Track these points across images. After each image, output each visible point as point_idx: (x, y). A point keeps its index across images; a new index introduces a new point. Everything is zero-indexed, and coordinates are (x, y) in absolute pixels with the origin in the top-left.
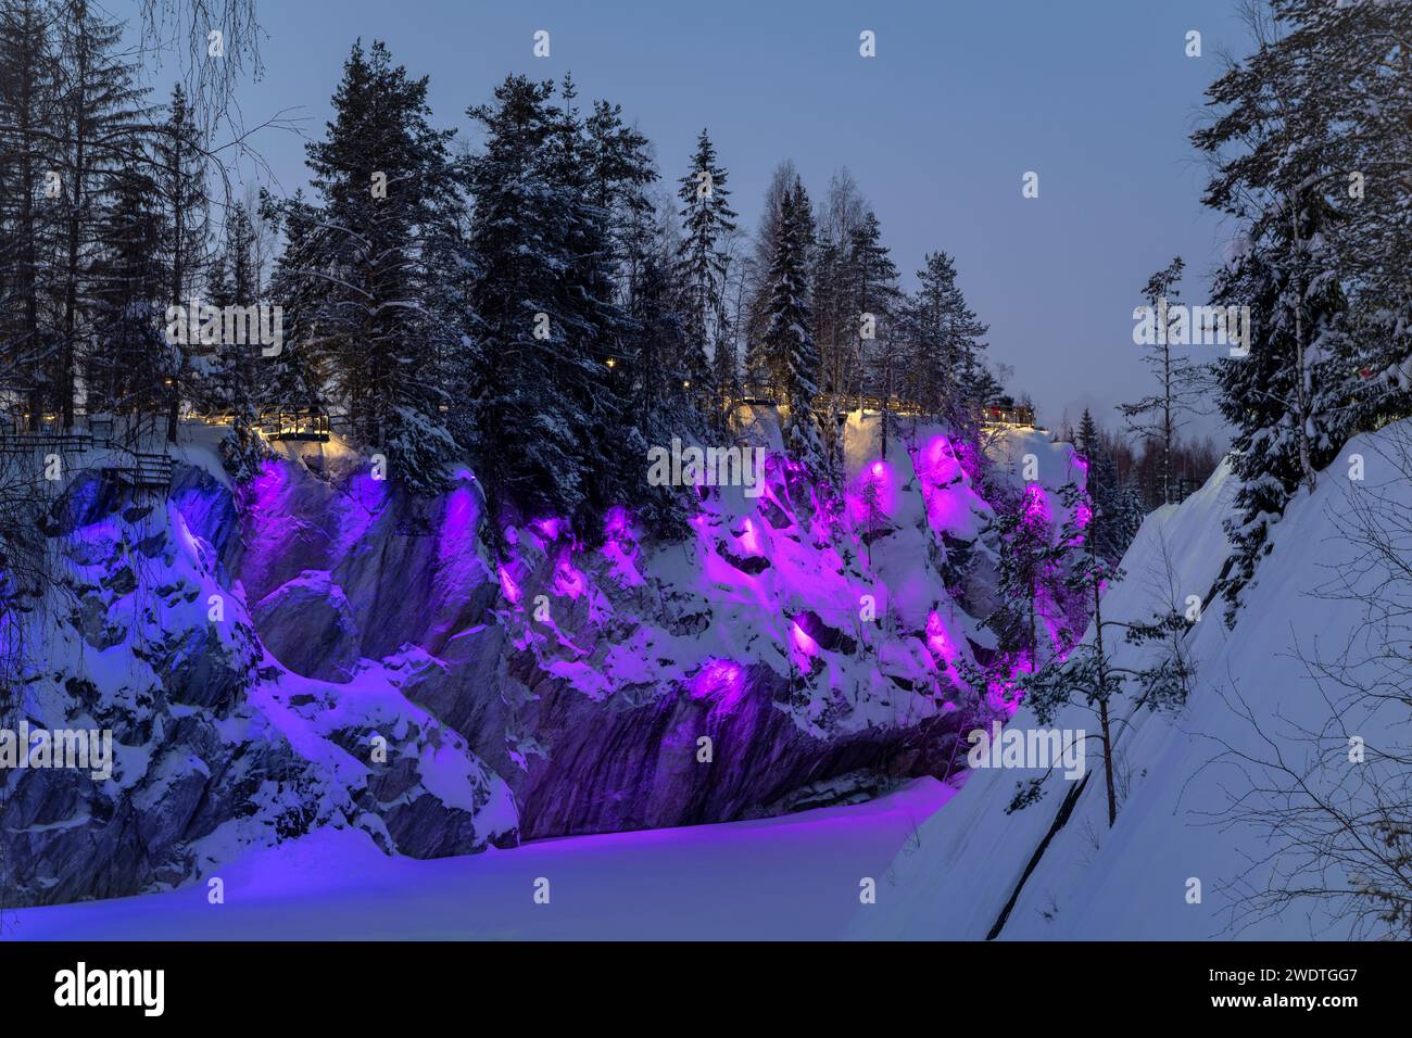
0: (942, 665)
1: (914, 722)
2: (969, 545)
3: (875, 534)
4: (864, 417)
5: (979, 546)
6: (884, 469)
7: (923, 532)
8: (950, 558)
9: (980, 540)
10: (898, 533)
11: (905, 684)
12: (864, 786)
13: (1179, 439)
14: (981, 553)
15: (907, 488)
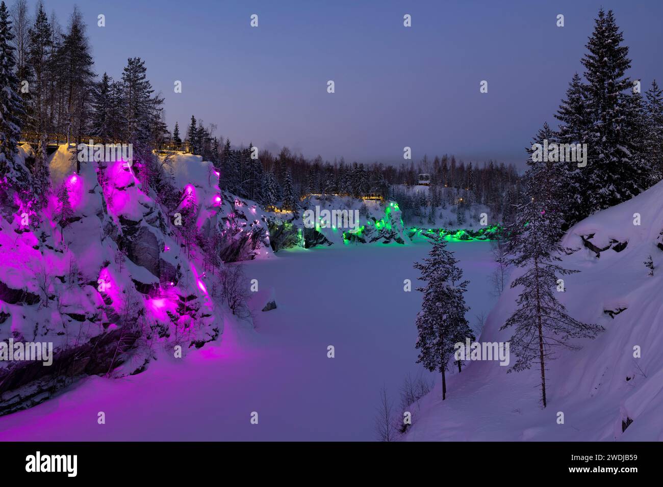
0: (108, 301)
1: (83, 341)
2: (136, 223)
3: (68, 220)
4: (70, 147)
5: (144, 224)
6: (77, 180)
7: (102, 219)
8: (124, 231)
9: (144, 220)
10: (84, 219)
11: (80, 318)
12: (45, 388)
13: (290, 154)
14: (145, 228)
15: (92, 192)
